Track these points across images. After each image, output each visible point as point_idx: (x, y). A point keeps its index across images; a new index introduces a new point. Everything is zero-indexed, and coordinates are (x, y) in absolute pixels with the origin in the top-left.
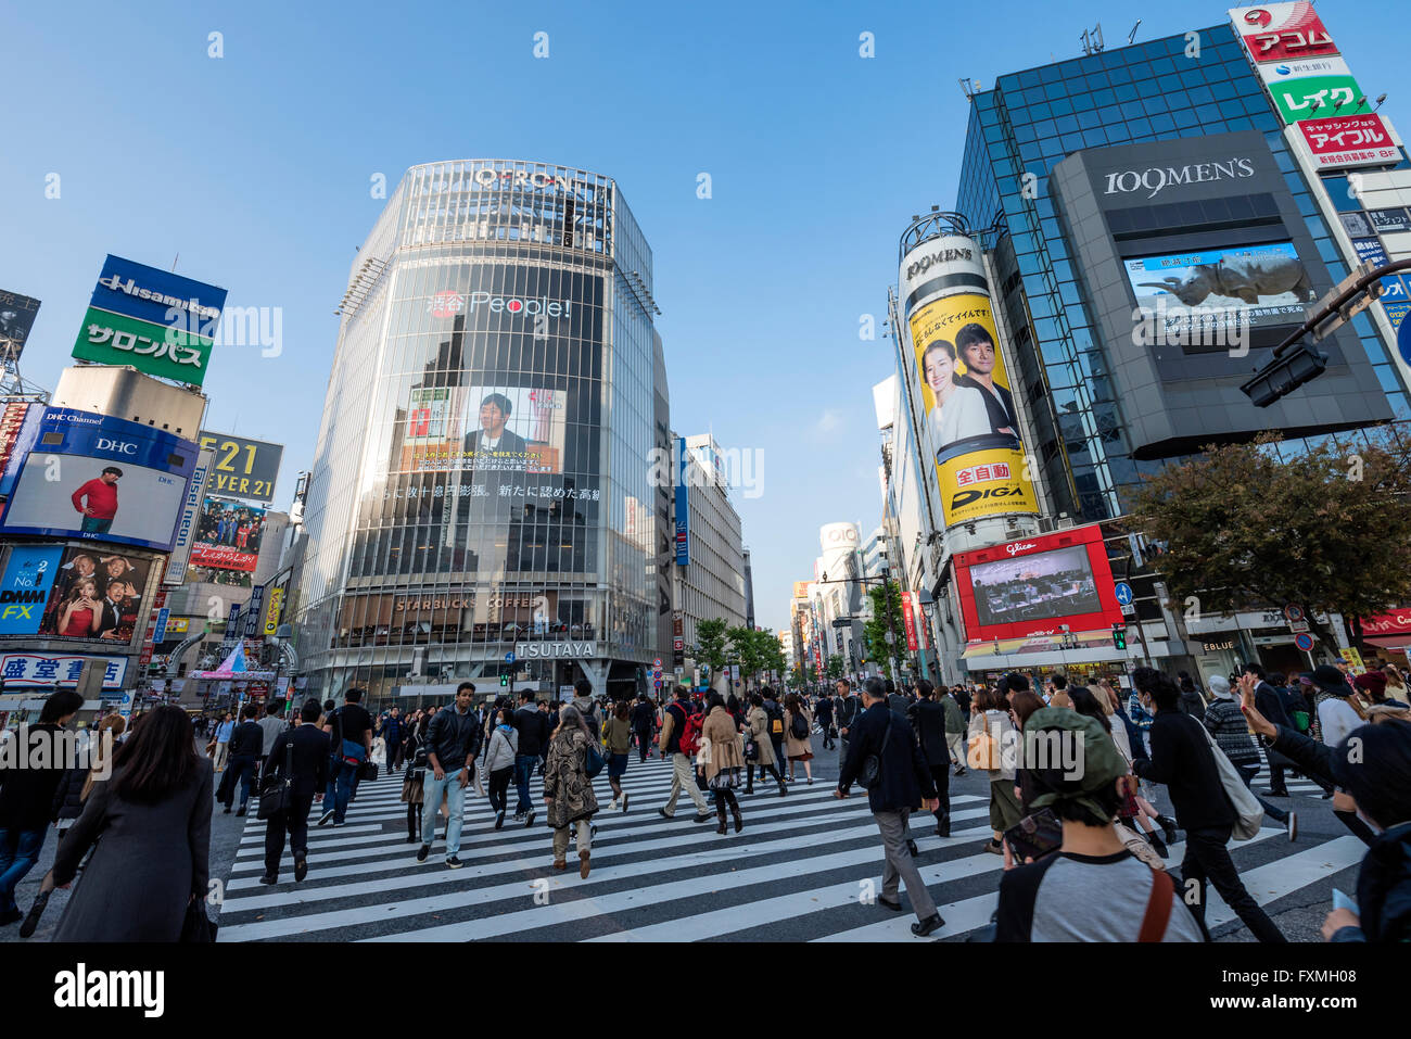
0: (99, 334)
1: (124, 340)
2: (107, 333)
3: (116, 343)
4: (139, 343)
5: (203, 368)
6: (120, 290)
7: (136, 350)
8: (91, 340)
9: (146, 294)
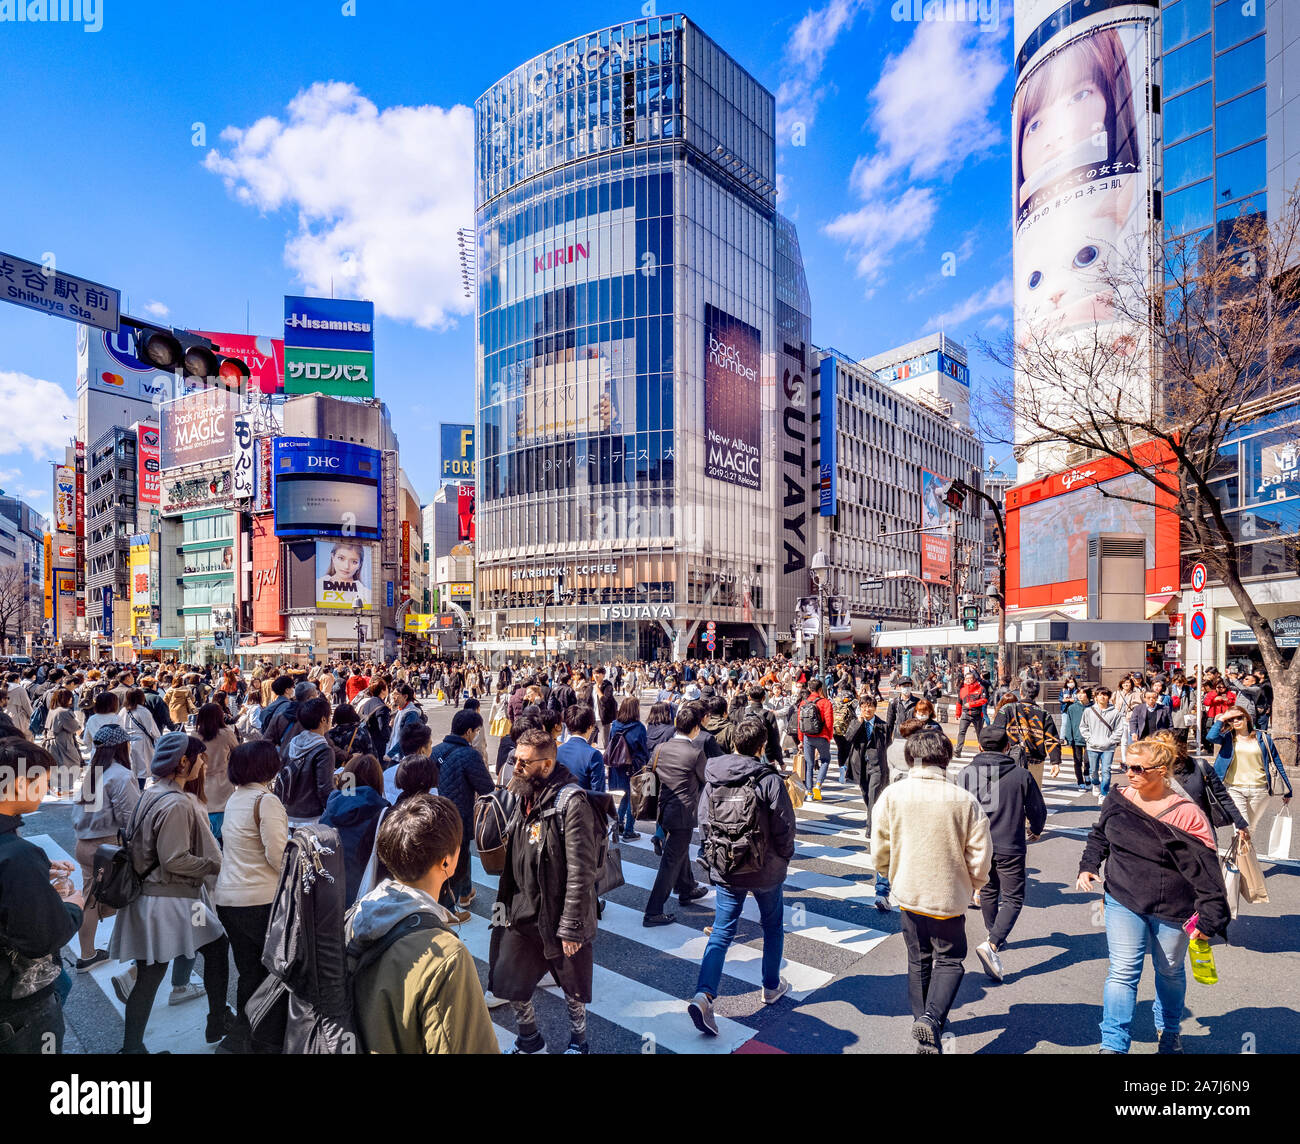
0: (296, 370)
1: (313, 370)
2: (301, 366)
3: (308, 375)
4: (324, 371)
5: (371, 380)
6: (299, 325)
7: (323, 377)
8: (293, 376)
9: (316, 324)
